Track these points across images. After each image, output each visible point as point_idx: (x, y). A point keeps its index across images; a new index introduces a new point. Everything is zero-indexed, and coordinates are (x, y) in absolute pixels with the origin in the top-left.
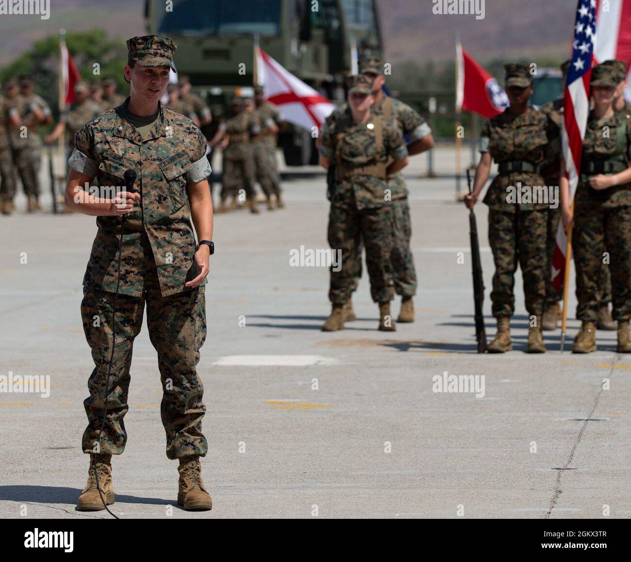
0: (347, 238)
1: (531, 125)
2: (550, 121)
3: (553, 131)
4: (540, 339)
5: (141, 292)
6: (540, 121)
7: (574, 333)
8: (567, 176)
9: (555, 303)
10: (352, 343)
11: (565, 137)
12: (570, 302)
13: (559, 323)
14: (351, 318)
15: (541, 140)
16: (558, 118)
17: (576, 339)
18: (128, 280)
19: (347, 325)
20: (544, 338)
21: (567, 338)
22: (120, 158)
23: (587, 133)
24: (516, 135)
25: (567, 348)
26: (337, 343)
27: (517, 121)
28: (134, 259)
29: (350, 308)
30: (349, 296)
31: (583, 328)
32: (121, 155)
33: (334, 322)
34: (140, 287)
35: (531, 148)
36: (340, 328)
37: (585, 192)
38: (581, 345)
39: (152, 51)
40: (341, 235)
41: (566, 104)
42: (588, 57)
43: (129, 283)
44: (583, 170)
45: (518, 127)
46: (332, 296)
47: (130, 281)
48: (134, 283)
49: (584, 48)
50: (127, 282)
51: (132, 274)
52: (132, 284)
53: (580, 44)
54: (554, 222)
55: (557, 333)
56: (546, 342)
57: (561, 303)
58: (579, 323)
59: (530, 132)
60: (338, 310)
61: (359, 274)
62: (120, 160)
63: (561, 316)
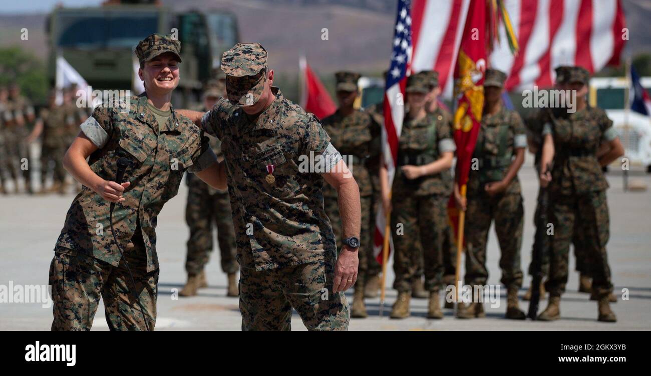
0: (201, 218)
1: (357, 124)
2: (373, 121)
3: (375, 129)
4: (362, 305)
5: (118, 263)
6: (365, 121)
7: (391, 301)
8: (386, 167)
9: (375, 275)
10: (203, 307)
11: (384, 134)
12: (388, 275)
13: (379, 292)
14: (204, 286)
15: (365, 137)
16: (379, 119)
17: (394, 306)
18: (111, 249)
19: (200, 291)
20: (366, 305)
21: (385, 306)
22: (140, 141)
23: (403, 132)
24: (345, 133)
25: (386, 314)
26: (190, 307)
27: (346, 121)
28: (121, 232)
29: (203, 277)
30: (201, 268)
31: (399, 297)
32: (141, 139)
33: (189, 289)
34: (118, 258)
35: (357, 143)
36: (194, 294)
37: (401, 181)
38: (397, 312)
39: (155, 47)
40: (196, 216)
41: (385, 108)
42: (404, 67)
43: (111, 253)
44: (399, 162)
45: (347, 126)
46: (188, 267)
47: (112, 251)
48: (115, 253)
49: (400, 59)
50: (110, 251)
51: (115, 245)
52: (113, 254)
53: (397, 55)
54: (376, 206)
55: (377, 301)
56: (369, 308)
57: (381, 275)
58: (395, 293)
59: (356, 130)
60: (192, 279)
61: (211, 248)
62: (140, 143)
63: (380, 286)
